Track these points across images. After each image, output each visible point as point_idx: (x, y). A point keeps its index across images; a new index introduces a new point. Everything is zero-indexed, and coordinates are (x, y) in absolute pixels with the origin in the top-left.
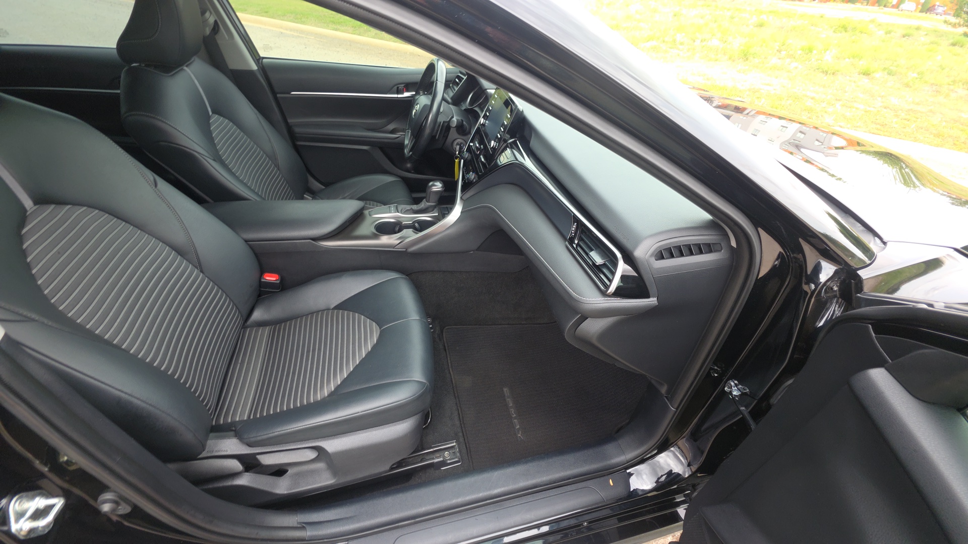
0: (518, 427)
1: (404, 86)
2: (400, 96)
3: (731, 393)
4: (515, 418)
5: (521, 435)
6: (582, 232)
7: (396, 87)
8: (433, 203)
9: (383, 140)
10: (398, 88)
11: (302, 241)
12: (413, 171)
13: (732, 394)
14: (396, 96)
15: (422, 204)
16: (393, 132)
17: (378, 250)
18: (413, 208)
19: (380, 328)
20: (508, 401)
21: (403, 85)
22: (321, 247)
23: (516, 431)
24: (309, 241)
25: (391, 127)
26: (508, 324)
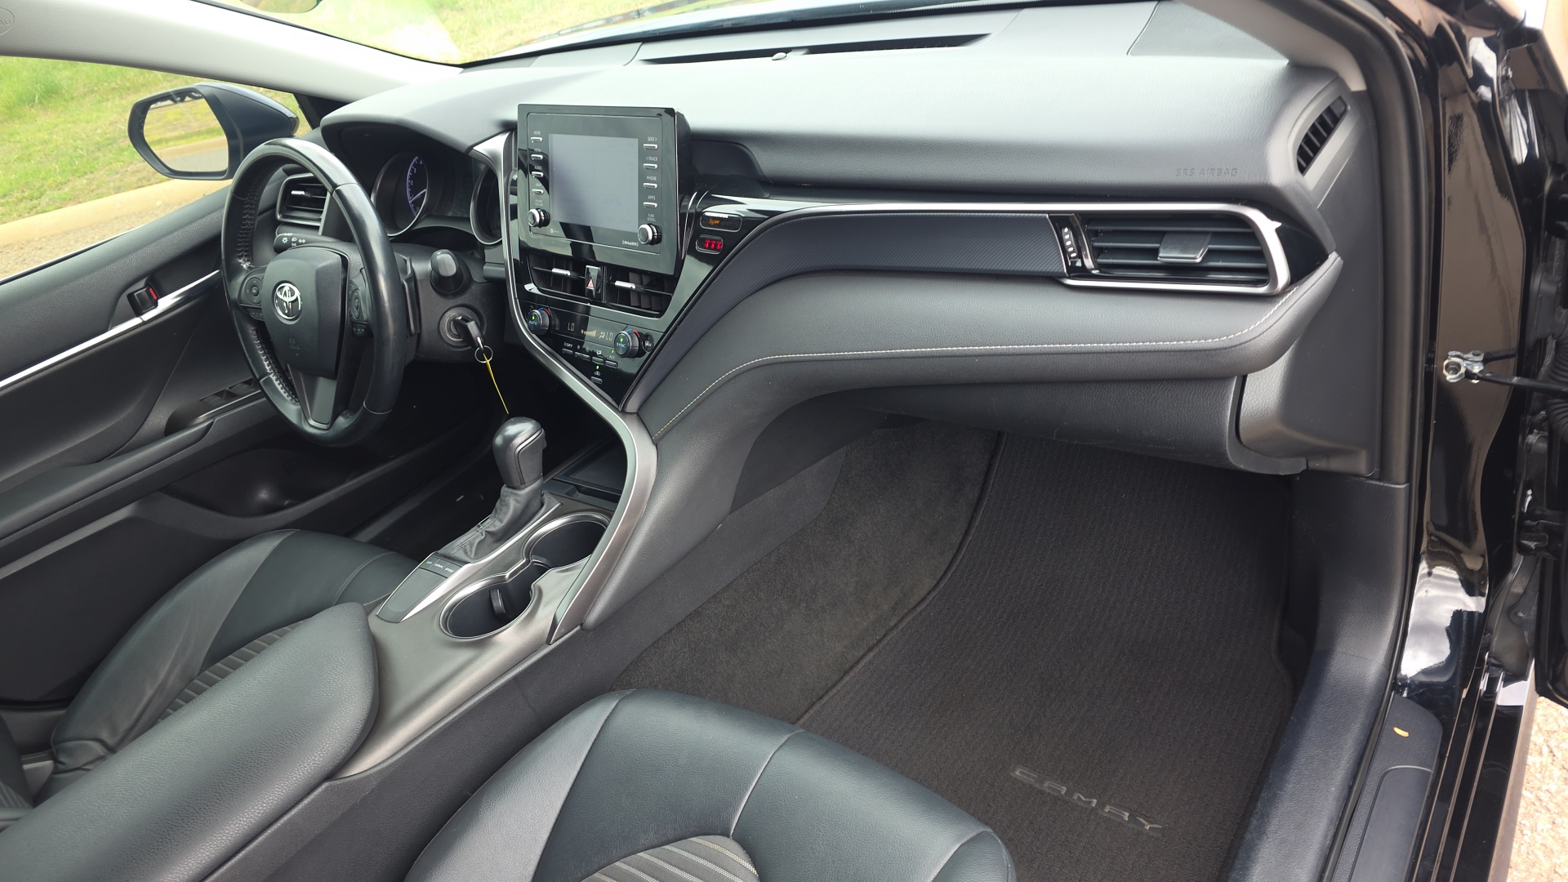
0: (1127, 814)
1: (147, 285)
2: (147, 316)
3: (1469, 375)
4: (1101, 805)
5: (1150, 822)
6: (1093, 235)
7: (124, 299)
8: (535, 481)
9: (168, 461)
10: (130, 296)
11: (306, 801)
12: (286, 503)
13: (1475, 374)
14: (136, 321)
15: (507, 506)
16: (173, 426)
17: (515, 678)
18: (492, 529)
19: (728, 837)
20: (1050, 788)
21: (142, 284)
22: (365, 779)
23: (1131, 825)
24: (324, 786)
25: (159, 418)
26: (870, 649)
